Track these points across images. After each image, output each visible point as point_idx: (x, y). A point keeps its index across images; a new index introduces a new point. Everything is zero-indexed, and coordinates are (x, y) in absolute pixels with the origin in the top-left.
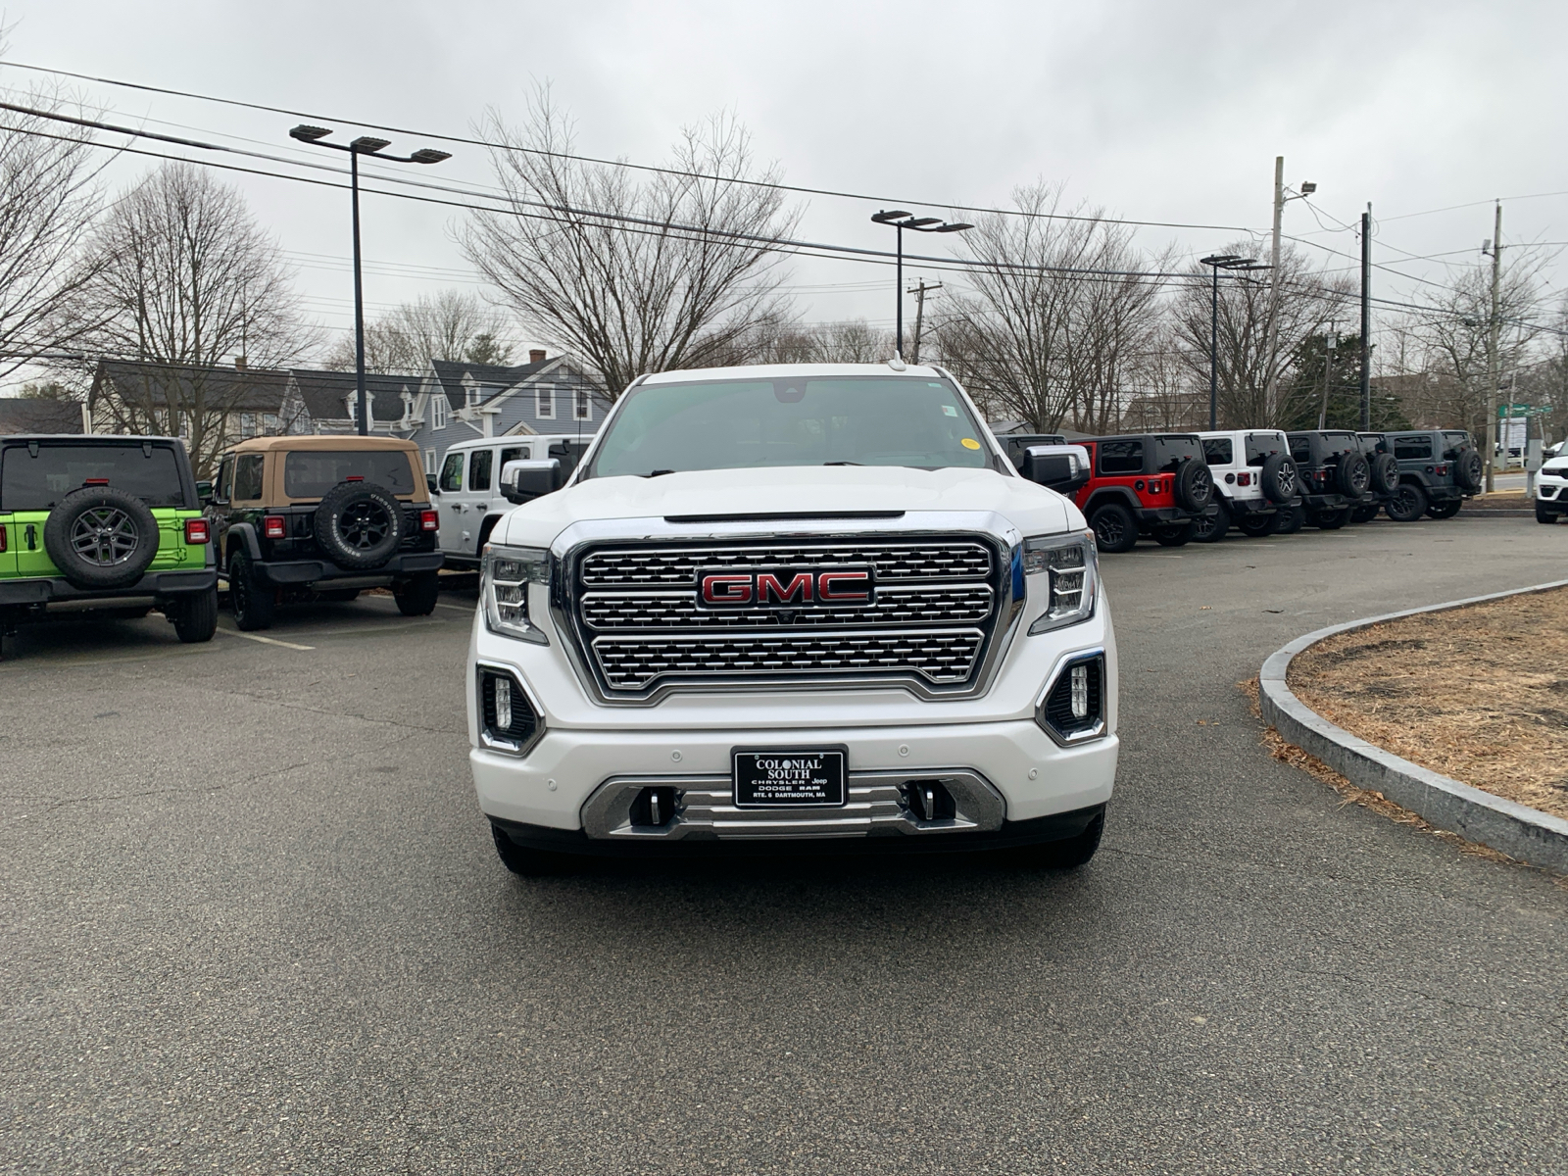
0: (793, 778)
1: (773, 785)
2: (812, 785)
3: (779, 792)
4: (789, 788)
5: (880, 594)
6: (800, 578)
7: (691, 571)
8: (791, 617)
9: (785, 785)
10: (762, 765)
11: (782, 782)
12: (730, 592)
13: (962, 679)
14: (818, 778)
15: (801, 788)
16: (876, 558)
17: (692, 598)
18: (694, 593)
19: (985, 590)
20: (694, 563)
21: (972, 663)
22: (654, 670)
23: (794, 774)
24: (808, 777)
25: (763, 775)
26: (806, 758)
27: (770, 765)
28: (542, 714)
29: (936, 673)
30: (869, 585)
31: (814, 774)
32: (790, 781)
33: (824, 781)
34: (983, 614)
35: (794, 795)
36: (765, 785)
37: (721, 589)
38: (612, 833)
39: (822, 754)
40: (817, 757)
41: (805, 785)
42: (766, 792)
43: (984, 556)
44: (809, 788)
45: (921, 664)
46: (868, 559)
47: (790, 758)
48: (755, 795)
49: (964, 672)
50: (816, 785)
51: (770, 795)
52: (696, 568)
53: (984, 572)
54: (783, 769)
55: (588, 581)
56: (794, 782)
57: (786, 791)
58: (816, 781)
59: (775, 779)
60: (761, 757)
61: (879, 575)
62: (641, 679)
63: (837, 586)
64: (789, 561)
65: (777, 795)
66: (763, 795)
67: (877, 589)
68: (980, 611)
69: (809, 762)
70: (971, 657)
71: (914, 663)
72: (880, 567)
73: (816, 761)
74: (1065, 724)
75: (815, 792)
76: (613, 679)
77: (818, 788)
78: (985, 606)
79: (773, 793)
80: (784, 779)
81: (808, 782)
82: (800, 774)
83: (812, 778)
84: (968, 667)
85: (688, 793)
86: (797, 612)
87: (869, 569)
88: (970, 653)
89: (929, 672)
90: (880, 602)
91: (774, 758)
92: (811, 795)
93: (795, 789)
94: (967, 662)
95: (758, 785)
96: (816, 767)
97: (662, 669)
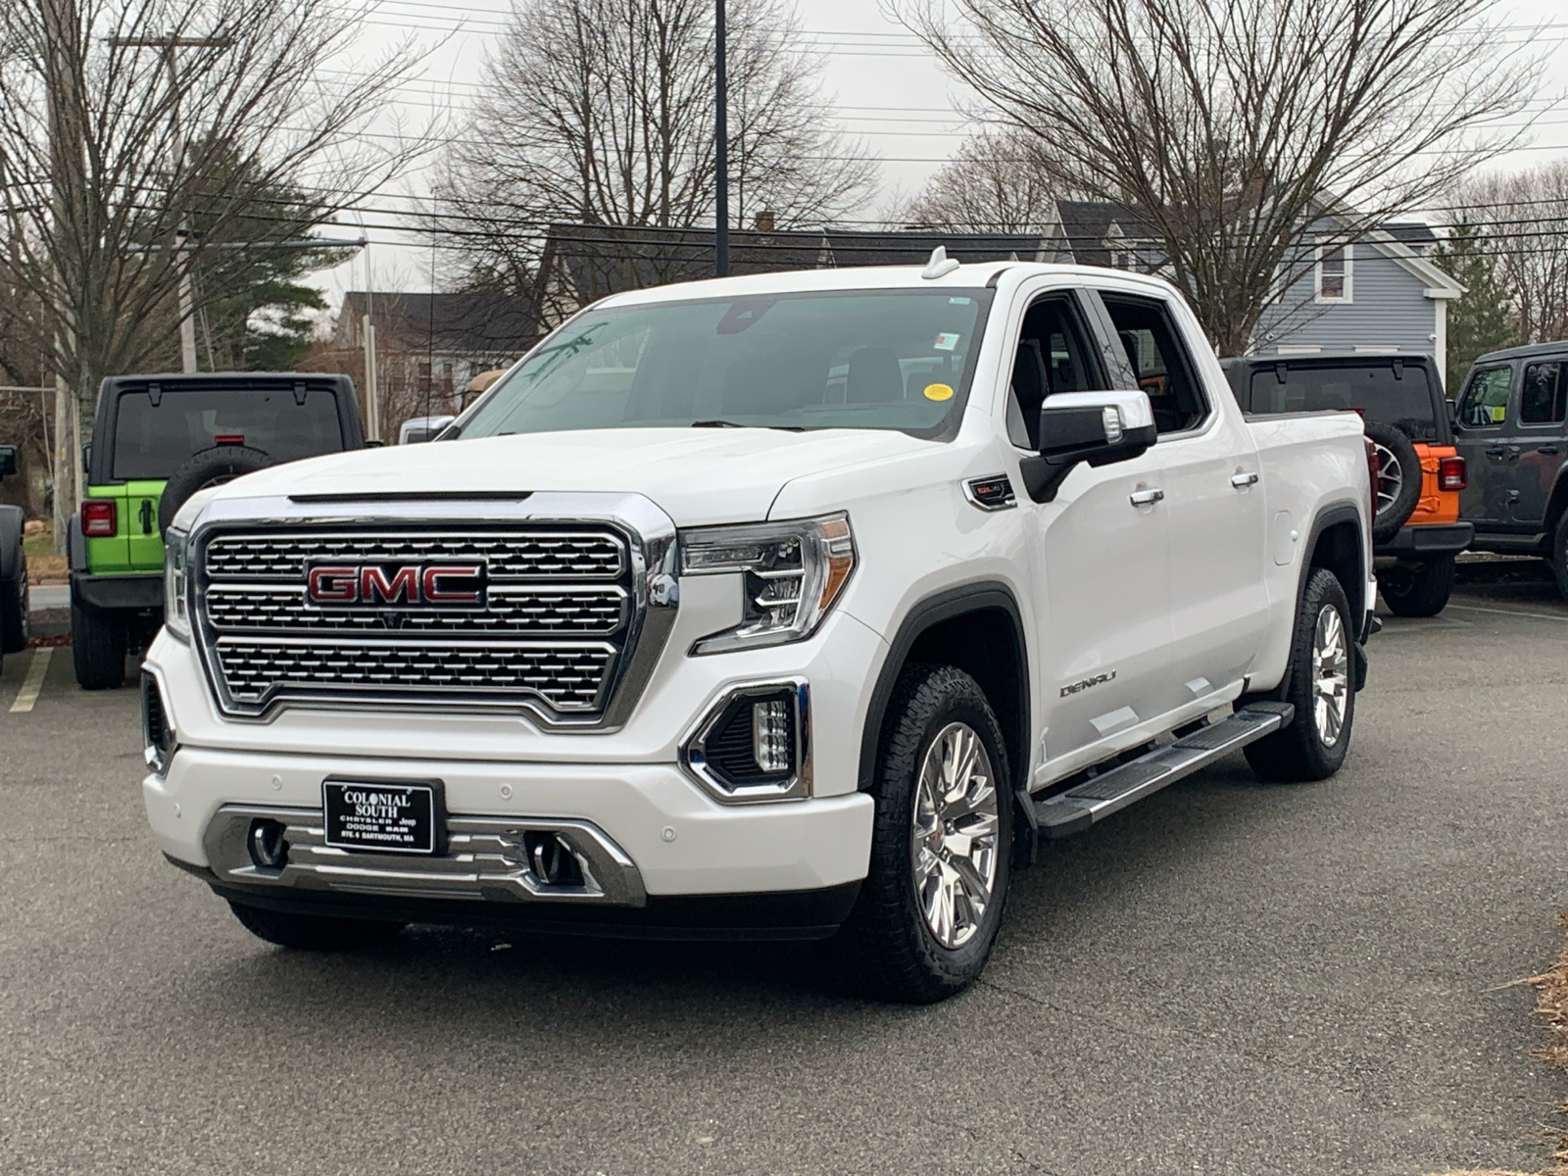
0: (380, 817)
1: (360, 823)
2: (399, 826)
3: (366, 831)
4: (376, 828)
5: (493, 595)
6: (404, 573)
7: (300, 562)
8: (397, 620)
9: (372, 824)
10: (350, 798)
11: (368, 820)
12: (335, 588)
13: (587, 707)
14: (407, 818)
15: (389, 829)
16: (490, 551)
17: (299, 594)
18: (303, 589)
19: (615, 594)
20: (304, 551)
21: (602, 688)
22: (268, 679)
23: (381, 811)
24: (395, 816)
25: (351, 810)
26: (394, 793)
27: (357, 798)
28: (172, 726)
29: (558, 698)
30: (482, 582)
31: (403, 812)
32: (377, 819)
33: (413, 823)
34: (613, 624)
35: (381, 837)
36: (353, 823)
37: (328, 583)
38: (232, 872)
39: (410, 789)
40: (404, 792)
41: (393, 825)
42: (354, 831)
43: (615, 550)
44: (396, 829)
45: (541, 685)
46: (481, 551)
47: (377, 791)
48: (344, 833)
49: (592, 697)
50: (404, 826)
51: (357, 835)
52: (305, 557)
53: (614, 571)
54: (370, 805)
55: (212, 571)
56: (381, 821)
57: (372, 832)
58: (404, 821)
59: (362, 816)
60: (350, 789)
61: (493, 571)
62: (256, 690)
63: (445, 584)
64: (398, 551)
65: (364, 836)
66: (350, 834)
67: (491, 589)
68: (610, 620)
69: (397, 798)
70: (599, 679)
71: (532, 684)
72: (492, 561)
73: (404, 797)
74: (736, 775)
75: (402, 834)
76: (234, 688)
77: (406, 830)
78: (615, 615)
79: (361, 832)
80: (371, 817)
81: (395, 823)
82: (387, 811)
83: (399, 818)
84: (594, 691)
85: (290, 828)
86: (403, 614)
87: (482, 564)
88: (598, 673)
89: (550, 696)
90: (494, 605)
91: (361, 790)
92: (398, 838)
93: (382, 829)
94: (594, 686)
95: (346, 822)
96: (404, 804)
97: (276, 678)
